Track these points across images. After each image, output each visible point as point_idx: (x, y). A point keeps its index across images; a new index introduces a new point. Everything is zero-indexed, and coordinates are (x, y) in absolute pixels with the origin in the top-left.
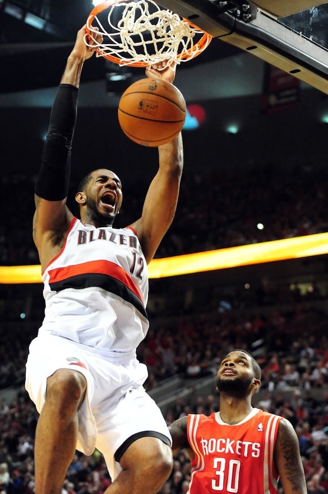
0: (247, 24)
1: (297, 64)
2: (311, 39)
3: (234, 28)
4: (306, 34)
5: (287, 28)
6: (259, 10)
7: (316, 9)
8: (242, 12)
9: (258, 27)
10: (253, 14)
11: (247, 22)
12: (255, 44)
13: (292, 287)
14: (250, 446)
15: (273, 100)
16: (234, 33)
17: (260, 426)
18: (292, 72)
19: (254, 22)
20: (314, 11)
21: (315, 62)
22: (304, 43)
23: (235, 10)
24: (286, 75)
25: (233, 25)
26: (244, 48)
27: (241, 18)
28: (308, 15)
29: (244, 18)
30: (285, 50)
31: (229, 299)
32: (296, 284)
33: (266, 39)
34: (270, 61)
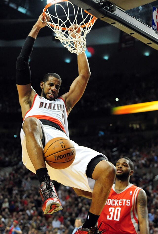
0: (112, 13)
1: (133, 31)
2: (139, 20)
3: (106, 15)
4: (137, 18)
5: (129, 15)
6: (117, 7)
7: (142, 7)
8: (110, 8)
9: (116, 14)
10: (114, 9)
11: (112, 12)
12: (115, 21)
13: (130, 126)
14: (126, 201)
15: (123, 45)
16: (106, 17)
17: (131, 192)
18: (131, 34)
19: (115, 12)
20: (140, 8)
21: (141, 30)
22: (136, 21)
23: (107, 7)
24: (128, 35)
25: (106, 13)
26: (110, 23)
27: (109, 10)
28: (138, 9)
29: (110, 10)
30: (128, 24)
31: (103, 130)
32: (132, 124)
33: (120, 20)
34: (122, 29)
